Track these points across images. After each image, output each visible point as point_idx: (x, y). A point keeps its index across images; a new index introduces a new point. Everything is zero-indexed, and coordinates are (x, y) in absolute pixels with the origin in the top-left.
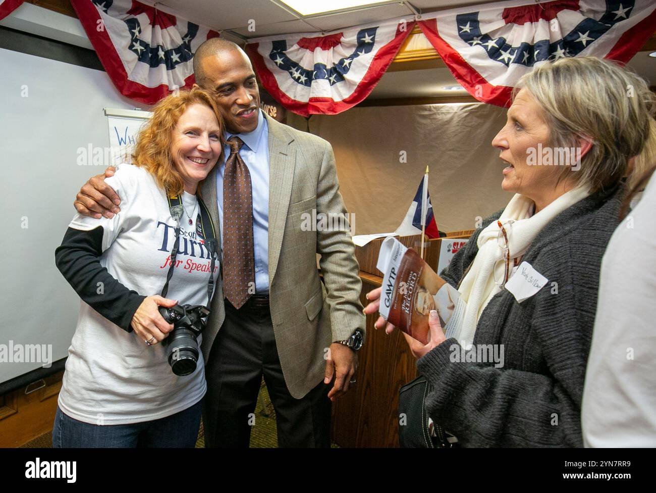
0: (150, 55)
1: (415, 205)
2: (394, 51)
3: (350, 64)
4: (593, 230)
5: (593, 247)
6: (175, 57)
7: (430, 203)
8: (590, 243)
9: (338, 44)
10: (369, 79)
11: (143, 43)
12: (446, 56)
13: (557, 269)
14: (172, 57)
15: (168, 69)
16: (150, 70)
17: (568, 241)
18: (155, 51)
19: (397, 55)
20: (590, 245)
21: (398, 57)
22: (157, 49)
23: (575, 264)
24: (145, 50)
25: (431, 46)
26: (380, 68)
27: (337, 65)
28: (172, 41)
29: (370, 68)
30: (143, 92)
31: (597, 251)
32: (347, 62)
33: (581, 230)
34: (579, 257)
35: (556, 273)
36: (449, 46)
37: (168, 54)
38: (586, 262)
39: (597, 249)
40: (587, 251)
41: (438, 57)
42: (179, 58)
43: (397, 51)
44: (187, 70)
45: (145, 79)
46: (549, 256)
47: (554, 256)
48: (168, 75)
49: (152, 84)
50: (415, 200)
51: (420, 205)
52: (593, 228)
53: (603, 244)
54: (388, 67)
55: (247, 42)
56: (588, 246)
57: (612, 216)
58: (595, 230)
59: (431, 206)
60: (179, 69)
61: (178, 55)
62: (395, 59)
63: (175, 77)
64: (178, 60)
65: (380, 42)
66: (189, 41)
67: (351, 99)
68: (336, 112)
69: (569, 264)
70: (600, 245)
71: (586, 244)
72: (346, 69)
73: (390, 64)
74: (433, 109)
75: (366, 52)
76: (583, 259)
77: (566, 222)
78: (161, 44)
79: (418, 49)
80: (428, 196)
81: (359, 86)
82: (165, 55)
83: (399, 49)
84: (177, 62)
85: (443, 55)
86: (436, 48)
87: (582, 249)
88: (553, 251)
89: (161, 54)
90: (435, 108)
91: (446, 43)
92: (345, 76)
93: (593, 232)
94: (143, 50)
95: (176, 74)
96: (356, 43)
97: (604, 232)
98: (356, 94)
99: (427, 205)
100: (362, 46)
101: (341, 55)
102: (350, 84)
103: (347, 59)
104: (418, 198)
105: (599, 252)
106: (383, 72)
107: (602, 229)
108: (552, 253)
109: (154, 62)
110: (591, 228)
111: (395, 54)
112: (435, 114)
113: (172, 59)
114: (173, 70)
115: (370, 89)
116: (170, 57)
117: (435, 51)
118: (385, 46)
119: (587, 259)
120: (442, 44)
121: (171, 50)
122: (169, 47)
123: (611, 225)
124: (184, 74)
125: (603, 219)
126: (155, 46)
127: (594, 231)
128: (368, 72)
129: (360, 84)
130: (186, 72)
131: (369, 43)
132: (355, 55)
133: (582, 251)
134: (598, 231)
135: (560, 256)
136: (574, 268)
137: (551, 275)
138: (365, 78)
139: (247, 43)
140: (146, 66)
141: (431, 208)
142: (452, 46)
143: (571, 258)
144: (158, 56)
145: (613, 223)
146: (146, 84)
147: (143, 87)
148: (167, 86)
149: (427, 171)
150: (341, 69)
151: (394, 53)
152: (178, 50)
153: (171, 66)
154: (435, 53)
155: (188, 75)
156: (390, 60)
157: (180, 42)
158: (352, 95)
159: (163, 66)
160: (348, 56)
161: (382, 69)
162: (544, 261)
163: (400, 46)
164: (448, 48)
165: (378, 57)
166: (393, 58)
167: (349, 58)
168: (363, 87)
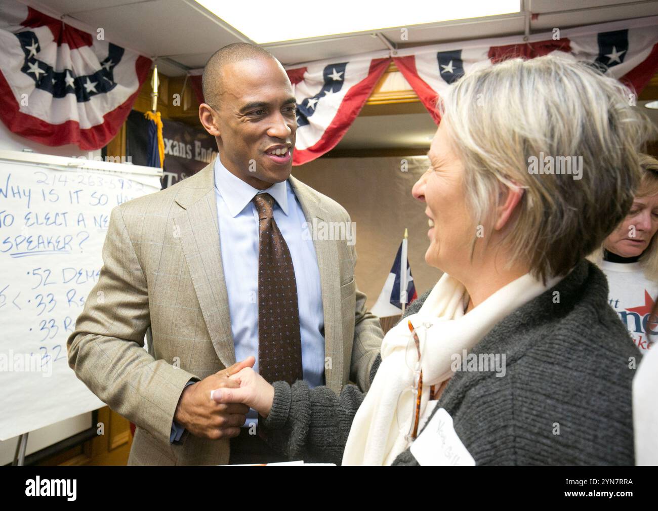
0: (53, 81)
1: (392, 277)
2: (367, 91)
3: (315, 104)
4: (549, 363)
5: (549, 401)
6: (90, 86)
7: (411, 275)
8: (544, 392)
9: (300, 81)
10: (338, 123)
11: (42, 65)
12: (426, 99)
13: (490, 439)
14: (85, 85)
15: (79, 100)
16: (53, 102)
17: (510, 381)
18: (61, 76)
19: (370, 96)
20: (545, 395)
21: (372, 99)
22: (64, 75)
23: (520, 432)
24: (46, 75)
25: (409, 87)
26: (351, 111)
27: (300, 105)
28: (86, 66)
29: (339, 111)
30: (43, 129)
31: (554, 411)
32: (311, 103)
33: (531, 360)
34: (527, 418)
35: (488, 447)
36: (429, 87)
37: (79, 81)
38: (536, 430)
39: (554, 406)
40: (539, 409)
41: (417, 100)
42: (96, 87)
43: (371, 92)
44: (107, 104)
45: (46, 113)
46: (478, 409)
47: (487, 410)
48: (79, 109)
49: (57, 119)
50: (393, 271)
51: (398, 278)
52: (549, 360)
53: (565, 396)
54: (360, 110)
55: (189, 73)
56: (542, 398)
57: (580, 338)
58: (552, 363)
59: (411, 279)
60: (94, 101)
61: (95, 84)
62: (368, 101)
63: (89, 112)
64: (94, 90)
65: (351, 80)
66: (111, 68)
67: (318, 146)
68: (299, 162)
69: (510, 431)
70: (561, 398)
71: (538, 392)
72: (311, 111)
73: (362, 106)
74: (415, 162)
75: (334, 91)
76: (532, 423)
77: (509, 337)
78: (70, 68)
79: (395, 90)
80: (408, 266)
81: (326, 132)
82: (74, 83)
83: (373, 89)
84: (92, 93)
85: (423, 98)
86: (415, 89)
87: (531, 403)
88: (485, 399)
89: (70, 81)
90: (418, 161)
91: (425, 84)
92: (309, 118)
93: (549, 369)
94: (43, 74)
95: (91, 108)
96: (323, 81)
97: (567, 370)
98: (323, 142)
99: (407, 277)
100: (331, 84)
101: (305, 94)
102: (316, 129)
103: (312, 98)
104: (396, 269)
105: (558, 412)
106: (355, 116)
107: (564, 364)
108: (484, 403)
109: (60, 91)
110: (545, 359)
111: (368, 95)
112: (417, 168)
113: (85, 89)
114: (87, 103)
115: (340, 136)
116: (83, 85)
117: (413, 93)
118: (356, 85)
119: (539, 425)
120: (421, 85)
121: (85, 77)
122: (81, 72)
123: (579, 357)
124: (102, 109)
125: (566, 344)
126: (61, 70)
127: (550, 366)
128: (337, 116)
129: (327, 129)
130: (105, 105)
131: (337, 81)
132: (322, 94)
133: (532, 406)
134: (557, 368)
135: (496, 412)
136: (518, 440)
137: (482, 451)
138: (333, 123)
139: (189, 75)
140: (47, 96)
141: (412, 281)
142: (433, 88)
143: (513, 419)
144: (64, 83)
145: (582, 354)
146: (48, 119)
147: (43, 123)
148: (77, 124)
149: (406, 235)
150: (304, 110)
151: (366, 93)
152: (94, 77)
153: (83, 97)
154: (414, 96)
155: (108, 110)
156: (363, 102)
157: (97, 67)
158: (319, 142)
159: (72, 97)
160: (313, 95)
161: (354, 113)
162: (471, 418)
163: (374, 86)
164: (428, 90)
165: (348, 98)
166: (366, 99)
167: (314, 97)
168: (331, 134)
